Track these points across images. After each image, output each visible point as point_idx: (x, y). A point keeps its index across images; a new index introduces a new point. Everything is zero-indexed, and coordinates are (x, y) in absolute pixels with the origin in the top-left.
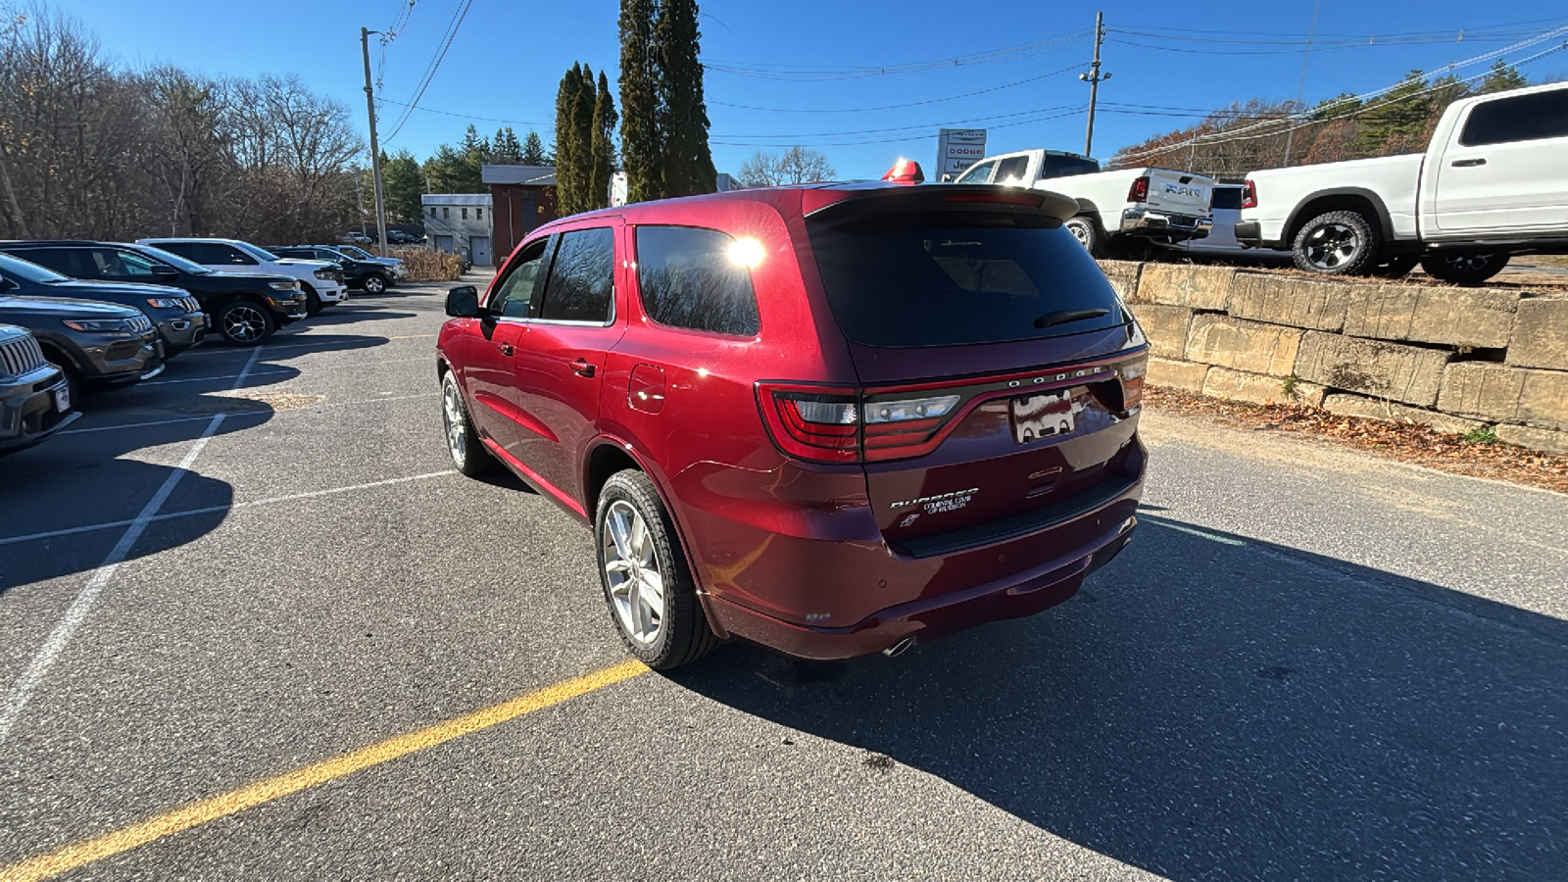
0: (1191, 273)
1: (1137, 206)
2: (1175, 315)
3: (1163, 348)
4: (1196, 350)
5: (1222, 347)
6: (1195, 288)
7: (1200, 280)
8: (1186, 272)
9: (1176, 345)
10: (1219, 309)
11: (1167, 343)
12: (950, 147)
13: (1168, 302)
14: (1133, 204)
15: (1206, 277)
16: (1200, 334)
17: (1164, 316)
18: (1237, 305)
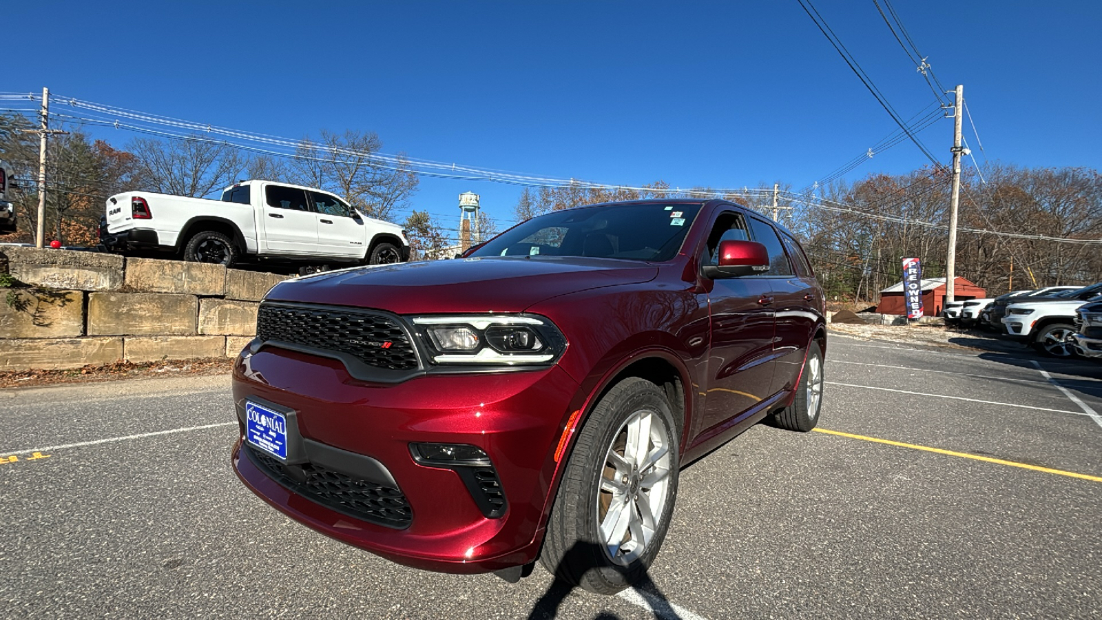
2: (181, 300)
3: (174, 328)
4: (210, 326)
5: (233, 322)
6: (193, 278)
7: (196, 273)
9: (187, 324)
10: (219, 294)
11: (177, 324)
15: (201, 271)
16: (212, 313)
17: (170, 303)
18: (235, 290)
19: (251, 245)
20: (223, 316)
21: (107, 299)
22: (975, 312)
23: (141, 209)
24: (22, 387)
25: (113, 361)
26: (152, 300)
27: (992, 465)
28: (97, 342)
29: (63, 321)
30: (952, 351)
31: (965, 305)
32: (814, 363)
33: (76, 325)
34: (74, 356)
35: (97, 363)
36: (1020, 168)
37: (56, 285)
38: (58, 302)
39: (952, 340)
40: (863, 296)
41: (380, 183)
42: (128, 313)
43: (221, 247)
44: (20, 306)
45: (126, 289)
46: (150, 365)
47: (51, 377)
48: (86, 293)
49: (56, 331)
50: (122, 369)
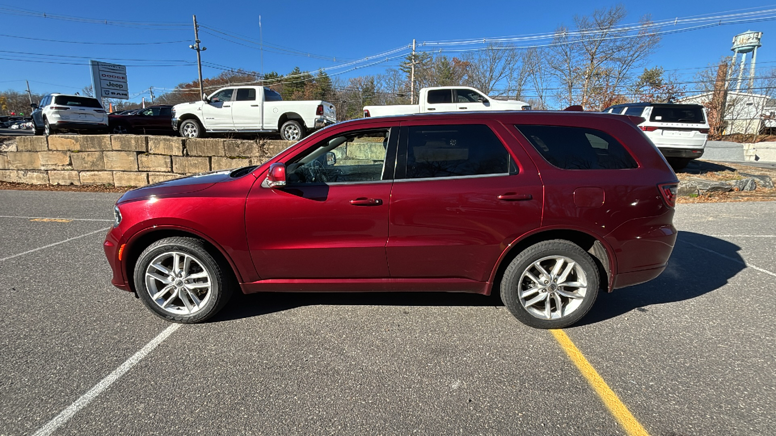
0: (369, 146)
1: (321, 117)
6: (372, 152)
7: (373, 149)
8: (367, 146)
12: (101, 73)
13: (361, 158)
14: (319, 117)
15: (375, 147)
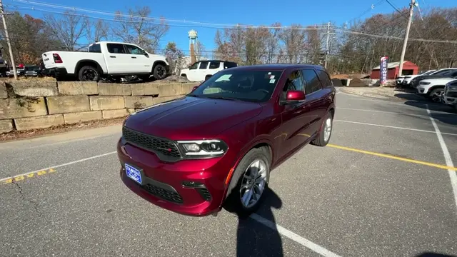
2: (82, 98)
3: (81, 109)
4: (95, 107)
9: (86, 107)
10: (96, 94)
11: (82, 107)
16: (95, 102)
17: (78, 99)
18: (102, 92)
19: (105, 71)
20: (99, 103)
21: (53, 100)
22: (409, 81)
23: (58, 59)
24: (31, 137)
25: (61, 123)
26: (70, 99)
27: (388, 159)
28: (53, 116)
29: (39, 109)
30: (395, 101)
31: (405, 78)
32: (328, 121)
33: (44, 111)
34: (46, 123)
35: (56, 125)
36: (443, 8)
37: (33, 95)
38: (35, 102)
39: (396, 95)
40: (364, 71)
41: (153, 29)
42: (63, 104)
43: (93, 73)
44: (22, 105)
45: (60, 95)
46: (75, 124)
47: (40, 132)
48: (45, 98)
49: (37, 114)
50: (65, 127)
